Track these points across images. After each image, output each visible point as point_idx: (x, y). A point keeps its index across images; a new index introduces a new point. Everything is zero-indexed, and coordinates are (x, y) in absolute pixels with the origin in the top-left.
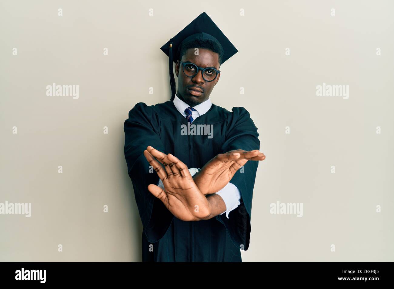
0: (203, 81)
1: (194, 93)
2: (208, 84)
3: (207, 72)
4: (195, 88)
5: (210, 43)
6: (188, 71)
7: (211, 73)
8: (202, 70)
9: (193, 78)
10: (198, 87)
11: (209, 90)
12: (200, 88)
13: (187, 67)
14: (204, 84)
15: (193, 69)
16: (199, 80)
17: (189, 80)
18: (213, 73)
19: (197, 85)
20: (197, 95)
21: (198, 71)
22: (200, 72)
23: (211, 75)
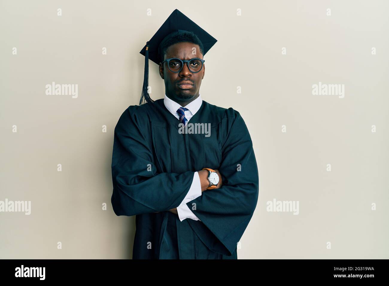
0: (191, 74)
1: (184, 87)
2: (196, 75)
3: (192, 64)
4: (184, 82)
5: (188, 36)
6: (173, 67)
7: (196, 65)
9: (180, 72)
10: (187, 80)
11: (196, 84)
12: (189, 80)
13: (172, 65)
14: (192, 76)
15: (177, 65)
16: (187, 73)
17: (176, 76)
18: (198, 64)
19: (186, 79)
20: (189, 88)
21: (183, 64)
22: (186, 64)
23: (196, 67)
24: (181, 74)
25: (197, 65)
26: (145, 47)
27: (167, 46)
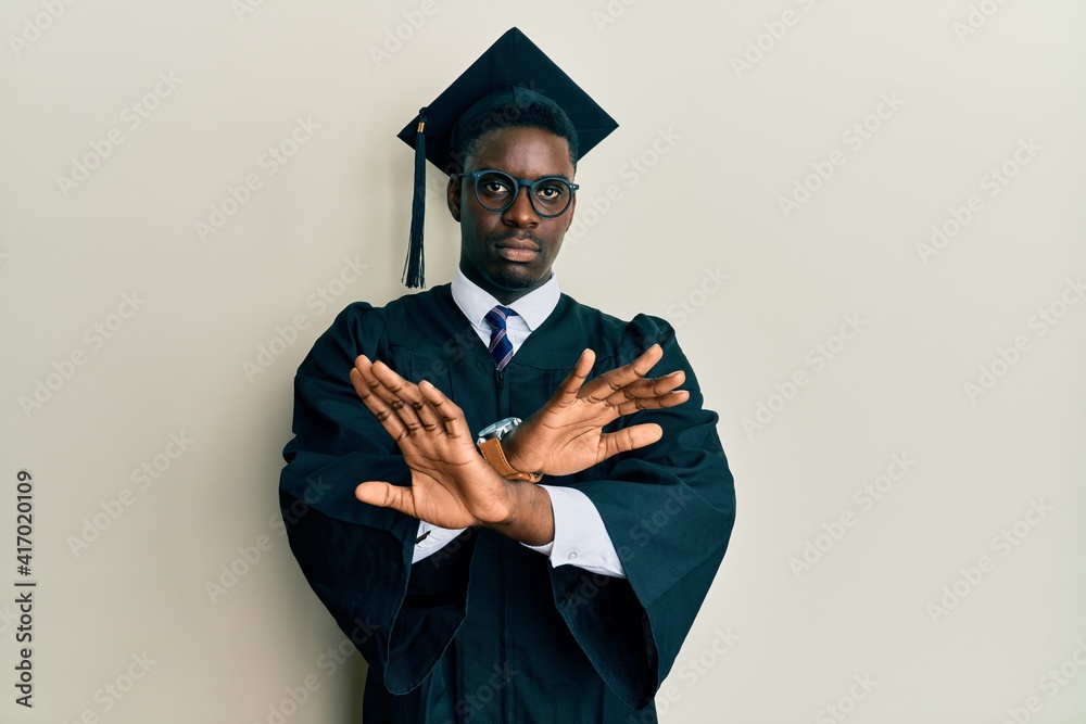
0: (536, 219)
1: (513, 255)
2: (550, 224)
3: (542, 193)
4: (516, 241)
5: (539, 110)
6: (488, 195)
7: (555, 194)
8: (529, 187)
9: (505, 212)
10: (523, 238)
11: (547, 248)
12: (530, 237)
13: (485, 186)
14: (539, 227)
15: (502, 189)
16: (525, 217)
17: (494, 221)
18: (559, 193)
19: (521, 232)
20: (525, 260)
21: (517, 190)
22: (524, 192)
23: (553, 201)
24: (509, 216)
25: (556, 197)
26: (415, 123)
27: (477, 133)
